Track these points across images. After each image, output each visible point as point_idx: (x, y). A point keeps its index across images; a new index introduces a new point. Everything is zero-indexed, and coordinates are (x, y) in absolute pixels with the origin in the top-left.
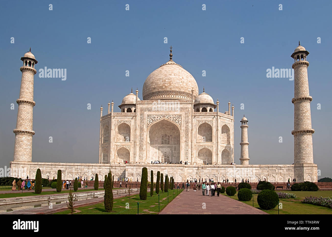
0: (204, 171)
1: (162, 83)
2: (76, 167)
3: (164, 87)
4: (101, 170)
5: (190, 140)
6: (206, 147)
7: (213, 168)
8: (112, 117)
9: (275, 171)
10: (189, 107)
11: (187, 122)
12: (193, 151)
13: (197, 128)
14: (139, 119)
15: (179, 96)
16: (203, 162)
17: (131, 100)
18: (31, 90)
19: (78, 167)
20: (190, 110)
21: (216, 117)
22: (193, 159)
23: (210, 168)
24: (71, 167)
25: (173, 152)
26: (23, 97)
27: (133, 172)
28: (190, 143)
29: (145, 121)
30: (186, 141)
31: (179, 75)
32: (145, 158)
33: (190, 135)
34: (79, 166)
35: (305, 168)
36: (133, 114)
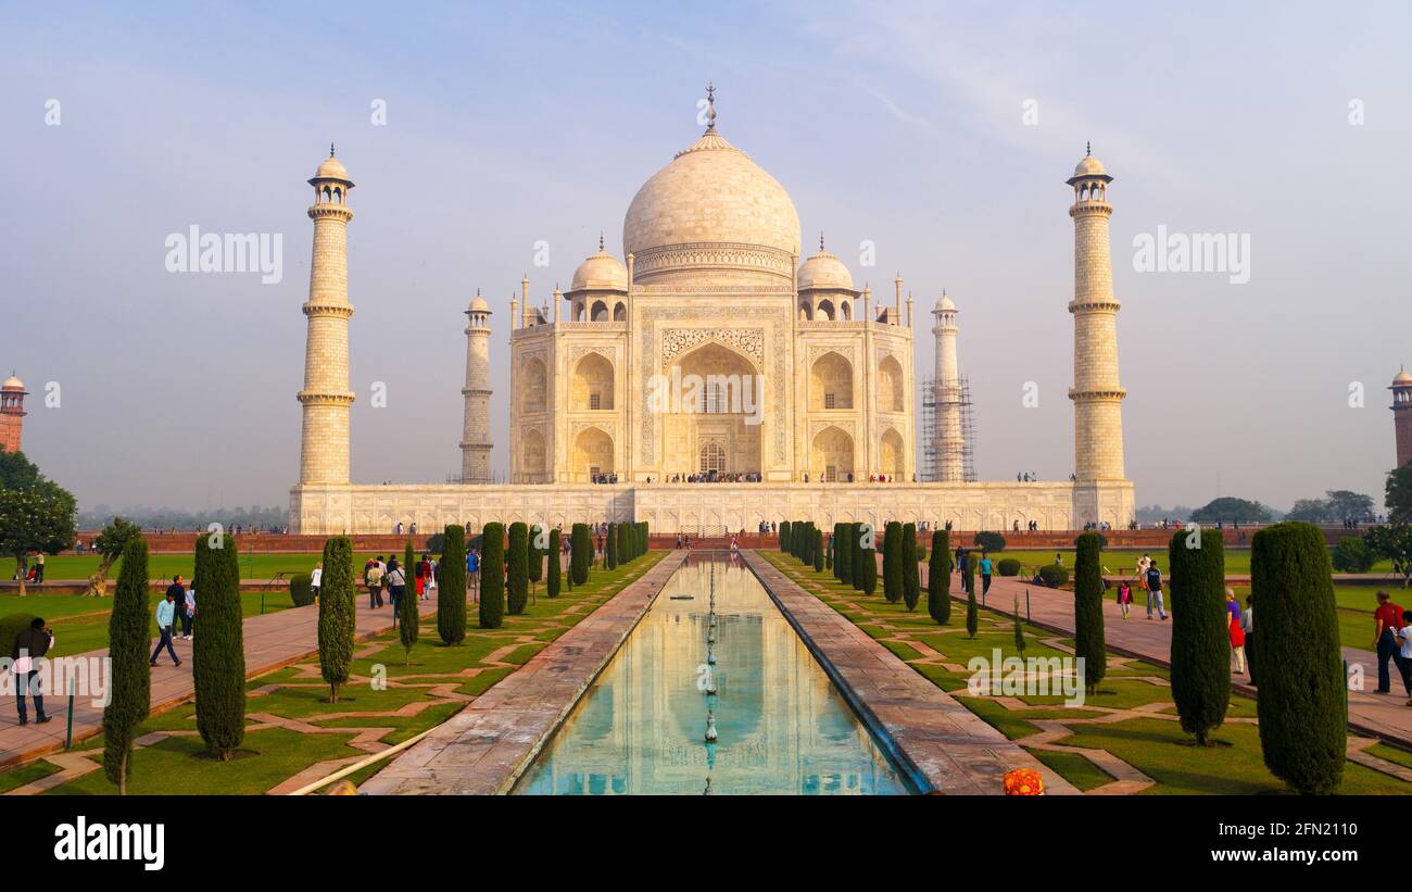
0: (840, 499)
1: (694, 218)
2: (490, 495)
3: (699, 231)
4: (561, 501)
5: (789, 404)
6: (836, 424)
7: (862, 492)
8: (557, 335)
9: (1026, 499)
10: (785, 305)
11: (780, 351)
12: (799, 436)
13: (810, 369)
14: (640, 340)
15: (746, 259)
16: (828, 467)
17: (605, 277)
18: (343, 272)
19: (495, 495)
20: (787, 314)
21: (863, 335)
22: (799, 459)
23: (855, 493)
24: (473, 495)
25: (737, 436)
26: (324, 296)
27: (654, 507)
28: (789, 413)
29: (656, 347)
30: (776, 408)
31: (745, 192)
32: (660, 458)
33: (788, 389)
34: (498, 491)
35: (1100, 492)
36: (620, 326)
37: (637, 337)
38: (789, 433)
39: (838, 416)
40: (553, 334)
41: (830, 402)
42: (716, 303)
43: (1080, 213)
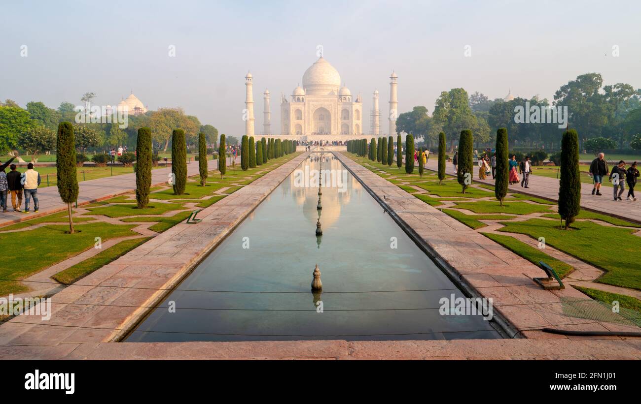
1: (318, 79)
3: (319, 82)
5: (336, 119)
6: (346, 123)
13: (341, 112)
17: (300, 92)
20: (336, 100)
21: (351, 105)
22: (338, 130)
28: (336, 121)
29: (310, 108)
30: (334, 120)
33: (336, 116)
36: (303, 103)
37: (306, 105)
38: (337, 125)
39: (346, 121)
40: (290, 105)
41: (345, 118)
42: (322, 99)
43: (392, 84)
